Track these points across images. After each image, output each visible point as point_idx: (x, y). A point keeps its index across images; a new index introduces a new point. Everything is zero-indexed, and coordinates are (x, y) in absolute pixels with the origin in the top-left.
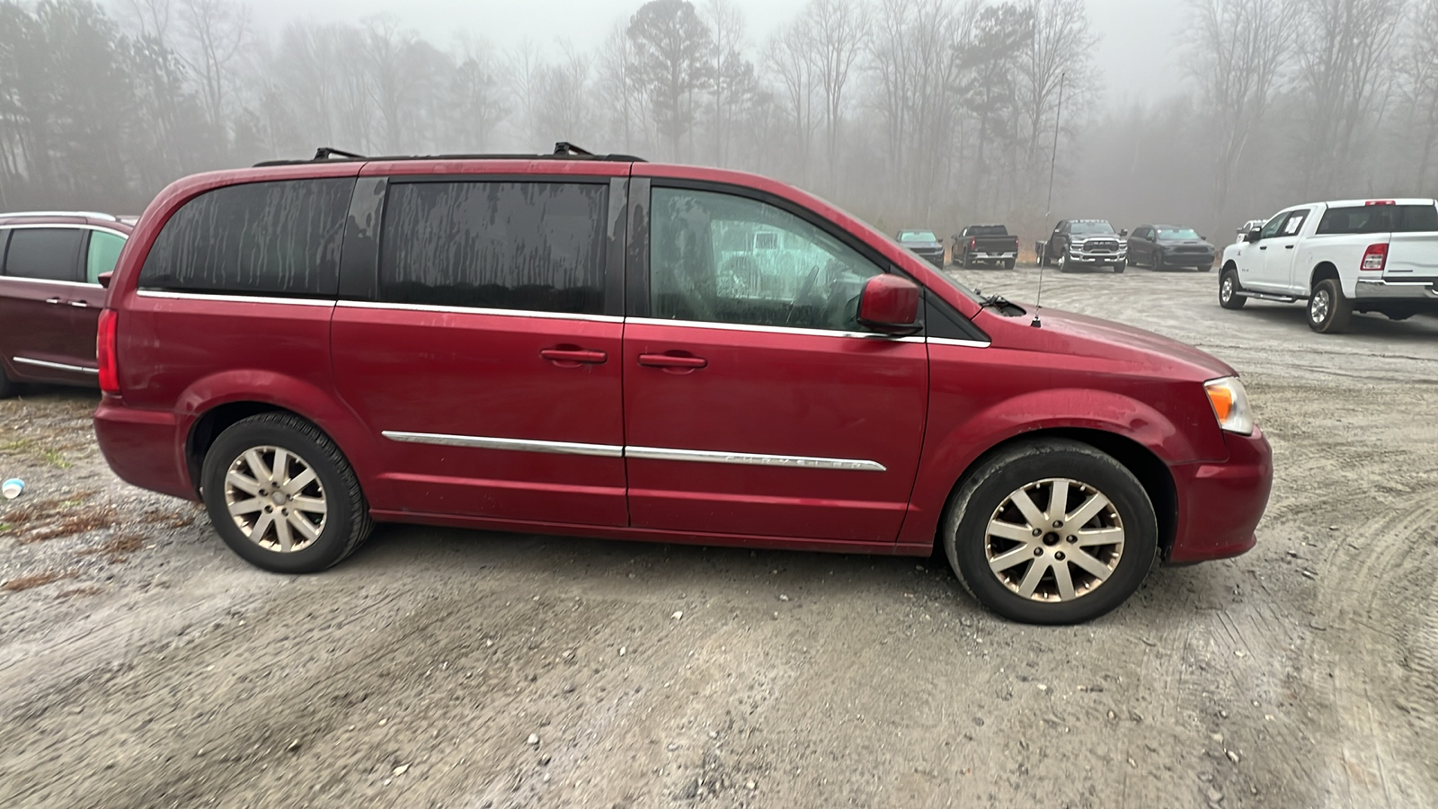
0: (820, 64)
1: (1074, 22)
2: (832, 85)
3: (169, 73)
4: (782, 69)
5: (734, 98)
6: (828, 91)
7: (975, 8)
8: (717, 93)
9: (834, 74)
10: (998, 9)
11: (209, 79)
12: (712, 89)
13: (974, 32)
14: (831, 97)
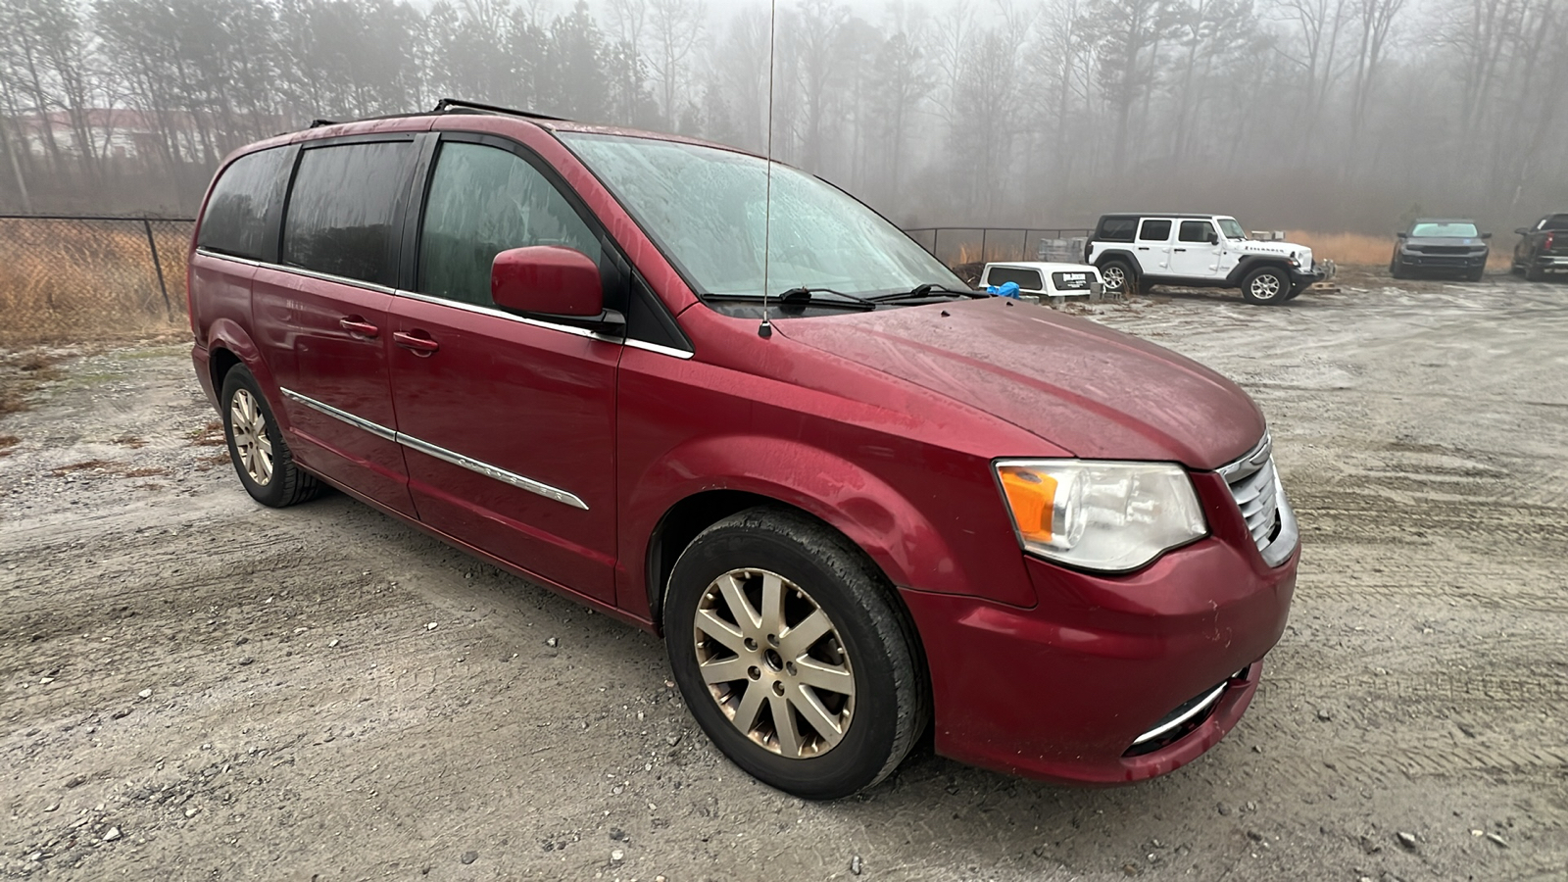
3: (636, 73)
5: (1217, 48)
6: (1368, 24)
8: (1193, 43)
11: (666, 76)
12: (1185, 39)
14: (1372, 33)
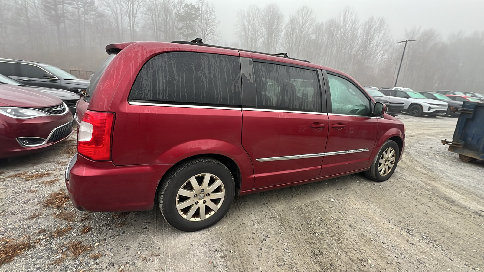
0: (126, 7)
1: (212, 15)
2: (131, 17)
4: (109, 5)
5: (85, 13)
6: (130, 18)
7: (182, 2)
8: (78, 9)
9: (131, 12)
10: (189, 5)
13: (182, 10)
14: (131, 21)
